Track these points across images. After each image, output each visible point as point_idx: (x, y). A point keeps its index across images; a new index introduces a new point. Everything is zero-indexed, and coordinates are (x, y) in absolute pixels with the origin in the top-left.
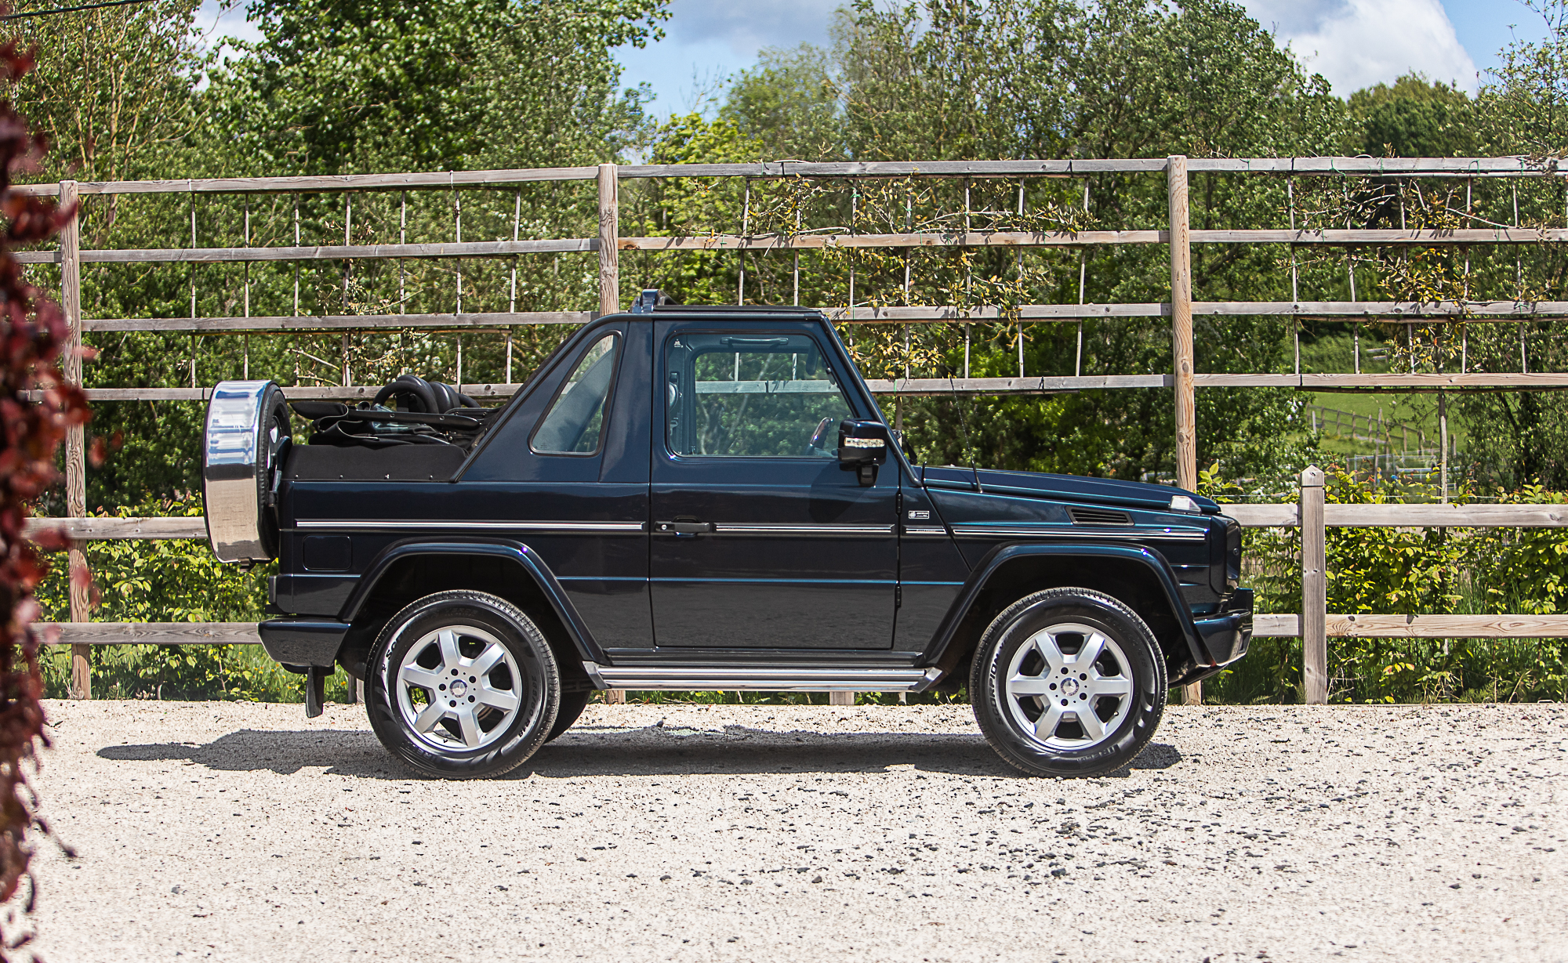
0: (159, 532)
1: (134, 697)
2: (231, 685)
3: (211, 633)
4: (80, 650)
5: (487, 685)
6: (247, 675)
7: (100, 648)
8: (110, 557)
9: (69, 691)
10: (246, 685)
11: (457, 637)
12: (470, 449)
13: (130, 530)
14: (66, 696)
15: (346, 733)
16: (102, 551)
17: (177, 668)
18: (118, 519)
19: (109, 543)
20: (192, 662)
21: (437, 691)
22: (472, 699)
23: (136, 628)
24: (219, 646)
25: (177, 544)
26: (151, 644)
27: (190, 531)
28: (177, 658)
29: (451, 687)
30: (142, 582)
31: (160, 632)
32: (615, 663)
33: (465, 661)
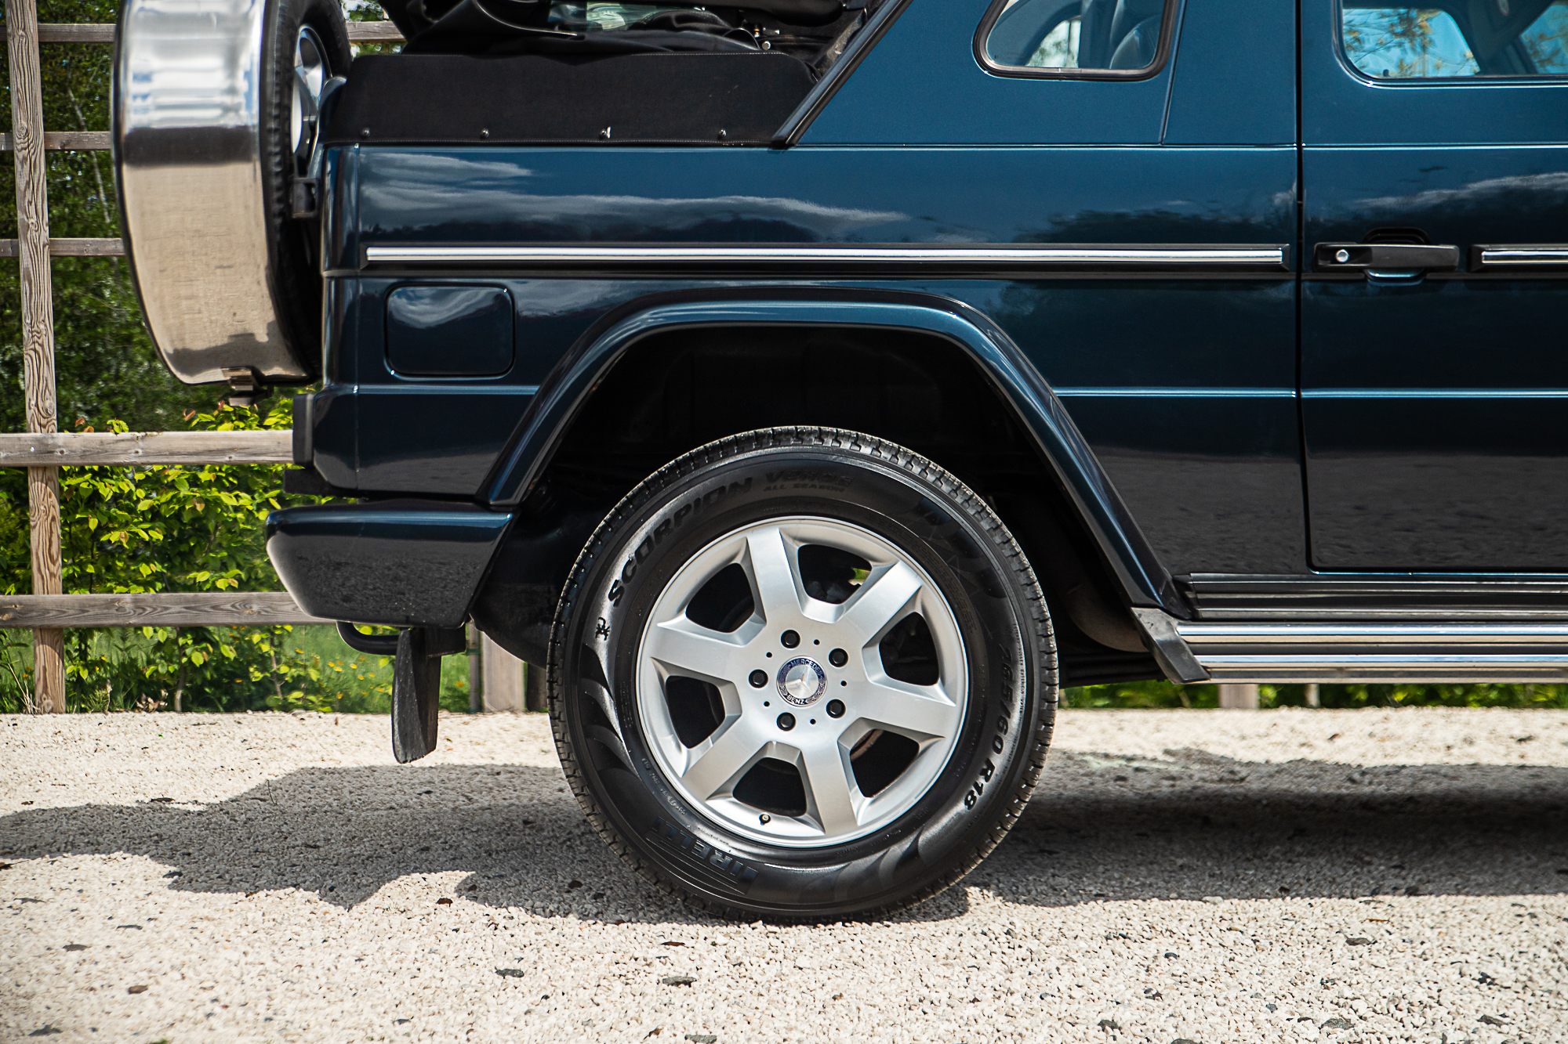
0: (172, 454)
1: (134, 708)
2: (290, 687)
3: (255, 608)
4: (47, 637)
5: (877, 674)
6: (314, 675)
7: (85, 633)
8: (96, 496)
9: (28, 699)
10: (314, 688)
11: (796, 547)
12: (824, 63)
13: (125, 452)
14: (21, 708)
15: (476, 770)
16: (84, 485)
17: (205, 665)
18: (109, 436)
19: (95, 474)
20: (229, 652)
21: (745, 690)
22: (836, 708)
23: (135, 601)
24: (269, 629)
25: (205, 476)
26: (162, 626)
27: (222, 452)
28: (206, 649)
29: (782, 677)
30: (146, 530)
31: (175, 607)
32: (1206, 612)
33: (819, 610)
